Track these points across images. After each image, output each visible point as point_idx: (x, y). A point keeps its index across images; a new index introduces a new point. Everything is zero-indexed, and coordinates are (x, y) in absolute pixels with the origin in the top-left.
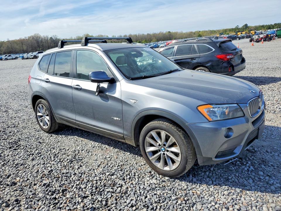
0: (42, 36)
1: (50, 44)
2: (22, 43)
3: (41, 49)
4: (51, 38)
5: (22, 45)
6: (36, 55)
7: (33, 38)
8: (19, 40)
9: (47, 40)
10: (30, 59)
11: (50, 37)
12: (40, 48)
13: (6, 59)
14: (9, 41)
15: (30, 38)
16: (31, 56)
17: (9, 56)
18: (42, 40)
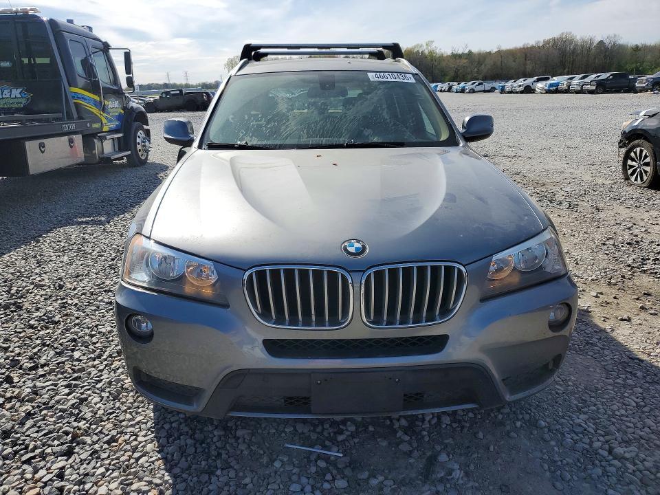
0: (578, 38)
1: (593, 58)
2: (526, 55)
3: (567, 70)
4: (601, 42)
5: (526, 59)
6: (531, 85)
7: (555, 43)
8: (520, 49)
9: (589, 49)
10: (517, 93)
11: (598, 39)
12: (564, 69)
13: (472, 91)
14: (499, 52)
15: (547, 42)
16: (520, 86)
17: (480, 84)
18: (574, 49)
